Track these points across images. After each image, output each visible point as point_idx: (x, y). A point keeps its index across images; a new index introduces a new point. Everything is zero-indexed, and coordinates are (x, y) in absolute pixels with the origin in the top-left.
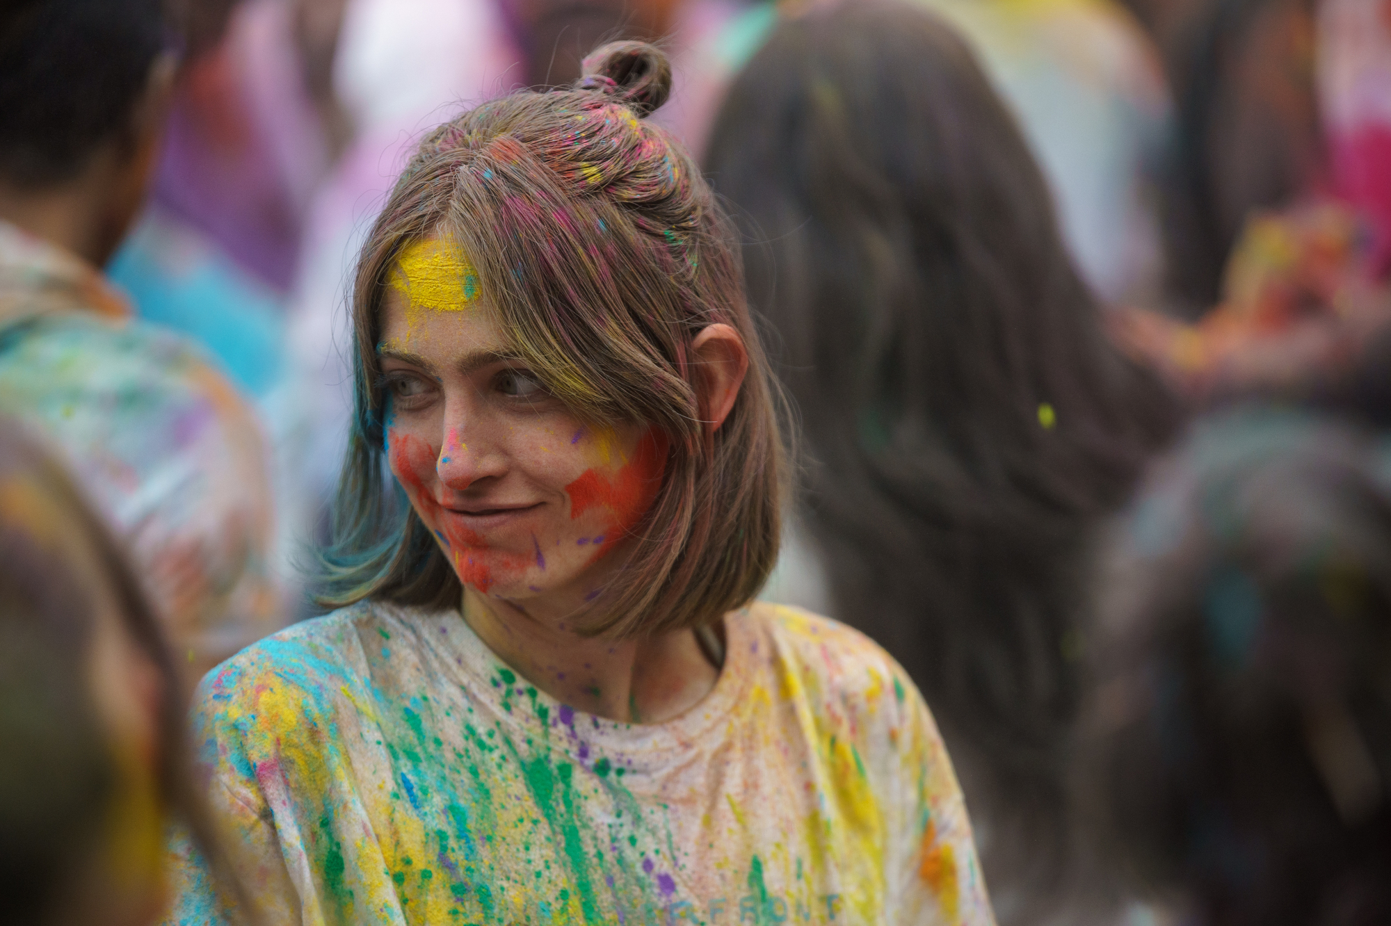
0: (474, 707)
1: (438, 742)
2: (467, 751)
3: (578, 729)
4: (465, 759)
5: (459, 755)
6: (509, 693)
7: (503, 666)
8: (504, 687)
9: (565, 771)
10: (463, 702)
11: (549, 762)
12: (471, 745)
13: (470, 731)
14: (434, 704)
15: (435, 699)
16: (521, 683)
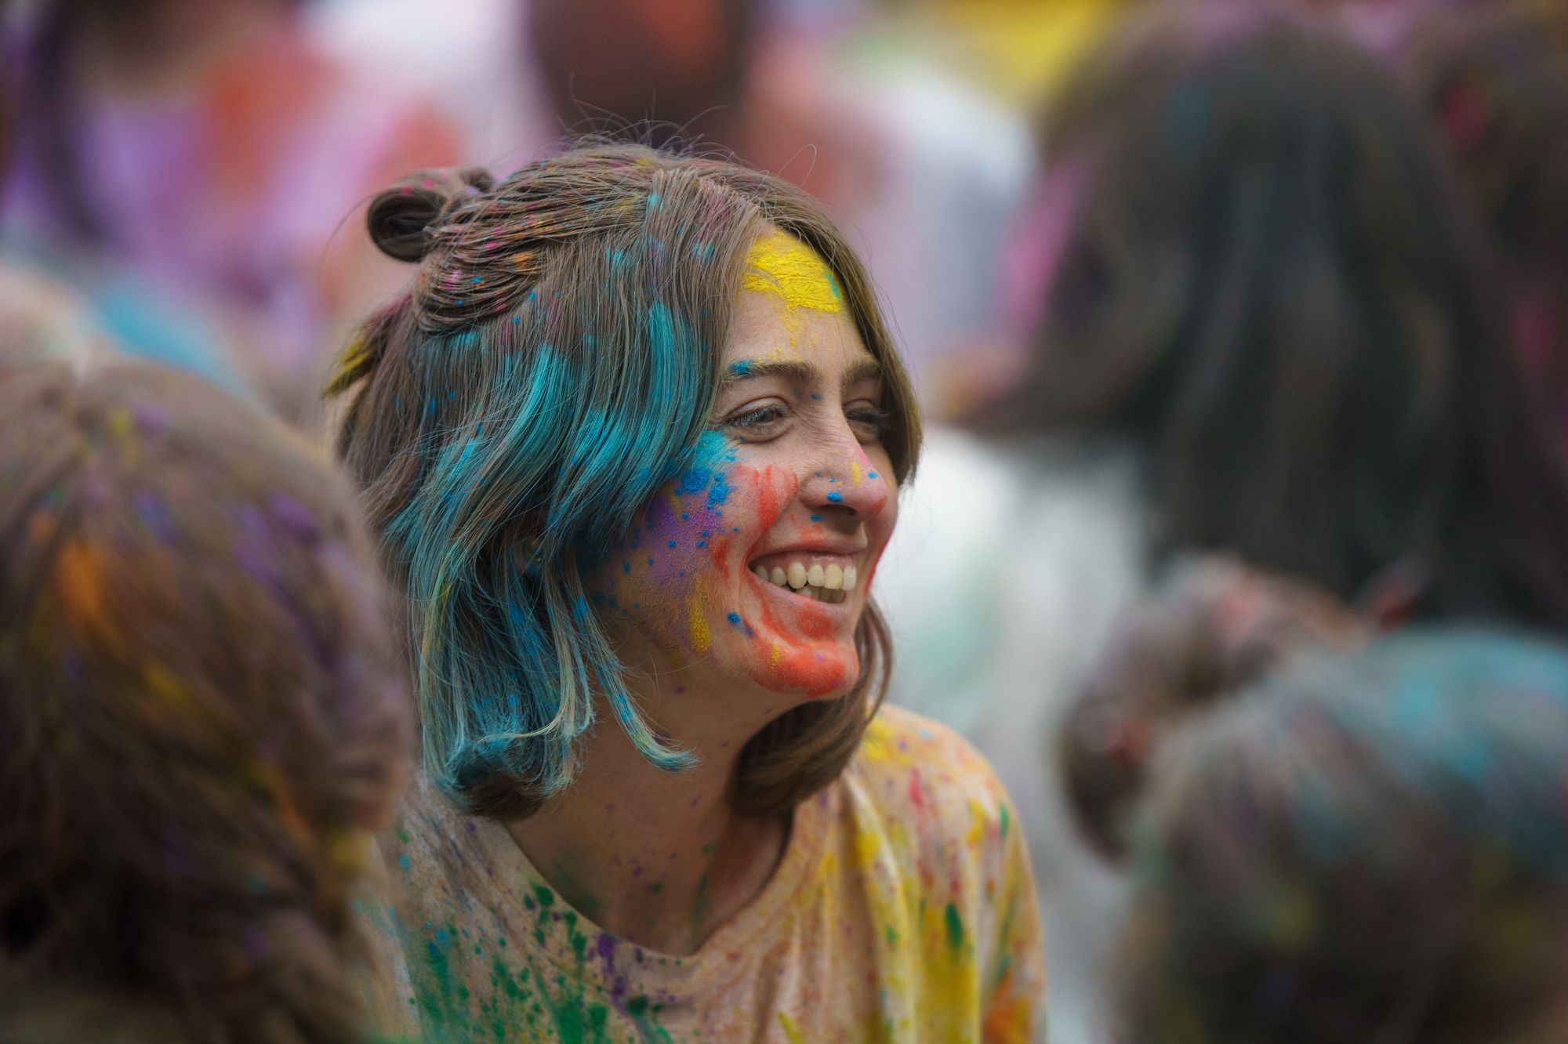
0: (507, 938)
1: (464, 994)
2: (495, 1001)
3: (617, 962)
4: (491, 1013)
5: (485, 1008)
6: (543, 918)
7: (540, 880)
8: (539, 909)
9: (598, 1017)
10: (494, 933)
11: (581, 1004)
12: (500, 992)
13: (500, 970)
14: (462, 937)
15: (464, 931)
16: (560, 905)
